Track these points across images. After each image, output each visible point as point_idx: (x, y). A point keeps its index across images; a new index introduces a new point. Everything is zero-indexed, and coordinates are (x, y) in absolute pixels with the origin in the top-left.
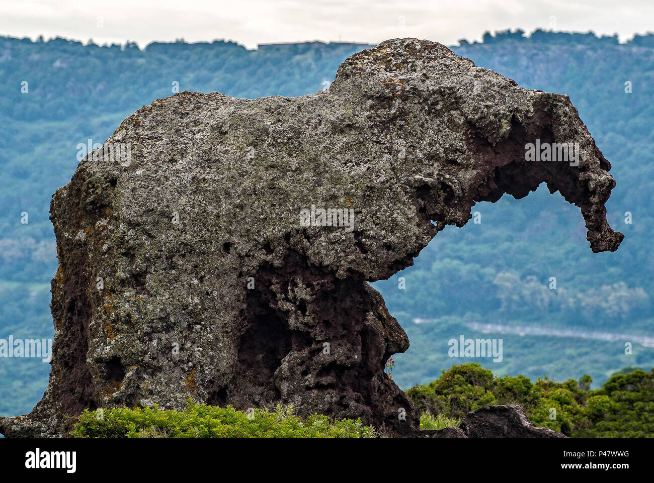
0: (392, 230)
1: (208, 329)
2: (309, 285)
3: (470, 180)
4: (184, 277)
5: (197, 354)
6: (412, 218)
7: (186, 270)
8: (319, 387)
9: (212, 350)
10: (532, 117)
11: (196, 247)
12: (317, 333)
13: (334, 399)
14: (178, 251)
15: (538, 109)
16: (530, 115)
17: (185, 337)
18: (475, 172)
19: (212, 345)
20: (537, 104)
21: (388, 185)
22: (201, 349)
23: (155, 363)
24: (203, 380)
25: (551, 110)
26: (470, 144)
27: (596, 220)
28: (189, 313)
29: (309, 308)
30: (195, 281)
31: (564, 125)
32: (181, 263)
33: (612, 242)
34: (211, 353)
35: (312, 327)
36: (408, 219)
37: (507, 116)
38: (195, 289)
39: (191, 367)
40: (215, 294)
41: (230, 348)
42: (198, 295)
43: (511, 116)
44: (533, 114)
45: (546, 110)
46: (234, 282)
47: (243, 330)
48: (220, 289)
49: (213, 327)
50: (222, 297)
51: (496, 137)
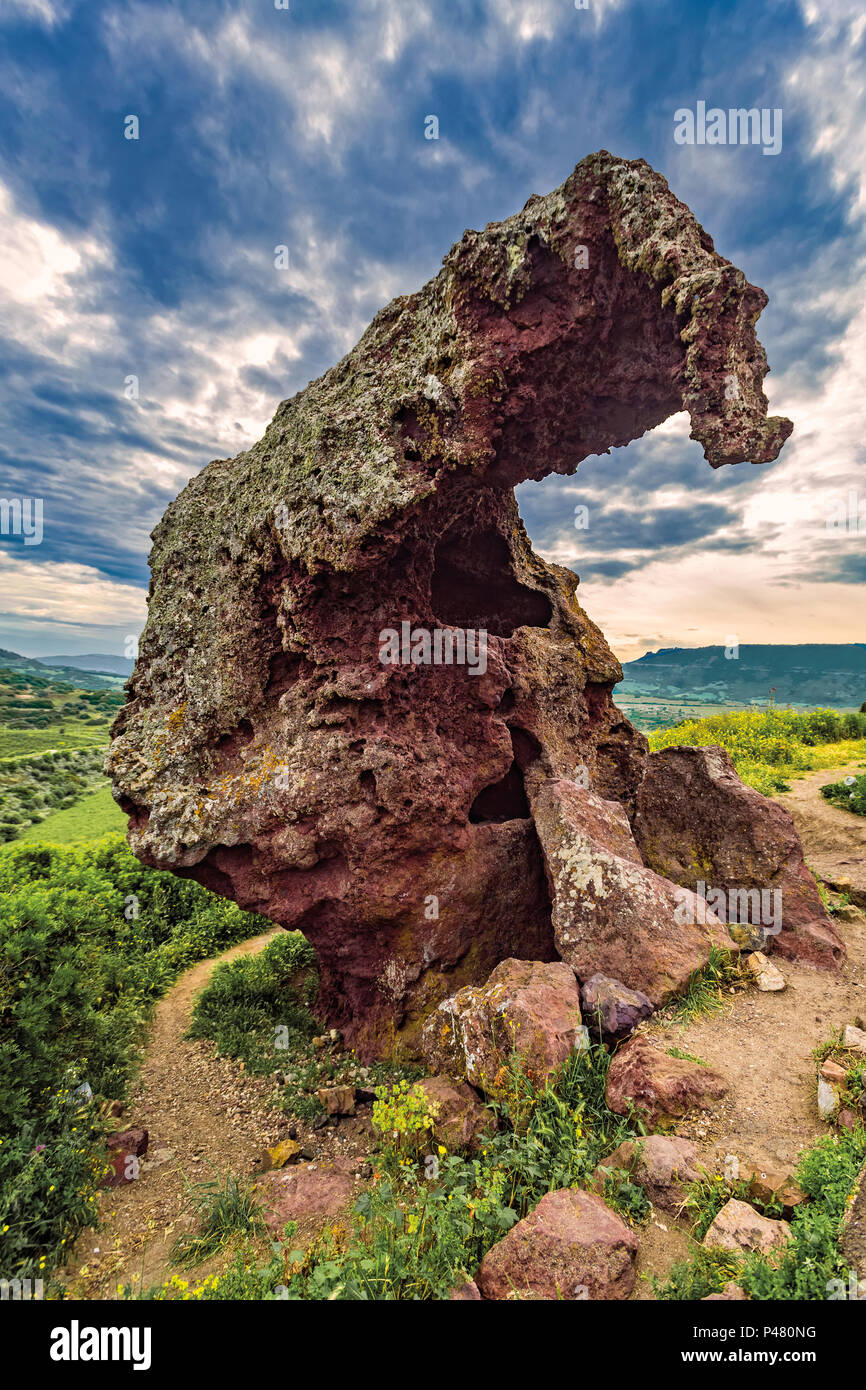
0: (355, 489)
1: (202, 653)
2: (295, 591)
3: (465, 379)
4: (180, 593)
5: (188, 682)
6: (381, 465)
7: (181, 583)
8: (322, 725)
9: (205, 677)
10: (565, 222)
11: (188, 554)
12: (315, 654)
13: (340, 745)
14: (172, 562)
15: (576, 201)
16: (560, 217)
17: (178, 661)
18: (472, 363)
19: (205, 672)
20: (571, 188)
21: (358, 424)
22: (192, 677)
23: (144, 694)
24: (195, 715)
25: (603, 195)
26: (464, 317)
27: (705, 385)
28: (178, 634)
29: (296, 619)
30: (191, 595)
31: (628, 212)
32: (175, 575)
33: (760, 438)
34: (203, 682)
35: (306, 647)
36: (375, 466)
37: (517, 236)
38: (185, 605)
39: (181, 699)
40: (212, 610)
41: (231, 675)
42: (190, 612)
43: (527, 237)
44: (565, 213)
45: (592, 197)
46: (236, 595)
47: (268, 654)
48: (222, 604)
49: (208, 650)
50: (224, 614)
51: (502, 286)
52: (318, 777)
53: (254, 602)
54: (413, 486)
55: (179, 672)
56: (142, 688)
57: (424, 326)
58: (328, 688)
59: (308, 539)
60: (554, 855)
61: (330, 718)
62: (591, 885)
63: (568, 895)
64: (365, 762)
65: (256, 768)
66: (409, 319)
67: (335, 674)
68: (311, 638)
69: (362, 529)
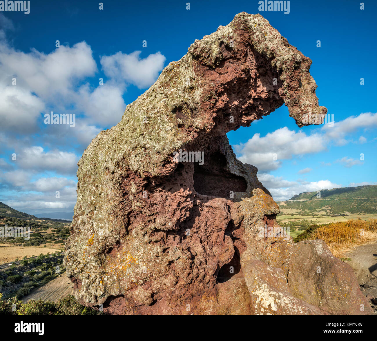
0: (158, 142)
1: (100, 212)
2: (136, 184)
3: (200, 95)
4: (90, 187)
5: (94, 226)
6: (168, 131)
7: (90, 183)
8: (151, 242)
9: (101, 223)
10: (232, 36)
11: (93, 171)
12: (146, 211)
13: (159, 250)
17: (90, 217)
18: (202, 89)
19: (101, 221)
21: (158, 114)
22: (96, 223)
24: (98, 239)
25: (245, 27)
26: (197, 71)
28: (90, 205)
29: (137, 196)
30: (94, 188)
32: (88, 180)
34: (100, 225)
35: (142, 208)
36: (166, 132)
37: (215, 41)
38: (92, 193)
39: (92, 233)
40: (103, 194)
41: (112, 222)
42: (94, 195)
43: (219, 41)
44: (232, 33)
45: (242, 28)
46: (112, 187)
47: (127, 211)
48: (107, 191)
49: (102, 211)
50: (108, 195)
51: (211, 60)
52: (150, 265)
53: (120, 190)
54: (182, 139)
55: (91, 221)
56: (76, 228)
57: (182, 74)
58: (152, 226)
59: (140, 163)
60: (254, 293)
61: (154, 239)
62: (270, 305)
63: (260, 310)
64: (170, 257)
65: (124, 261)
66: (176, 71)
67: (155, 219)
68: (144, 204)
69: (162, 158)
